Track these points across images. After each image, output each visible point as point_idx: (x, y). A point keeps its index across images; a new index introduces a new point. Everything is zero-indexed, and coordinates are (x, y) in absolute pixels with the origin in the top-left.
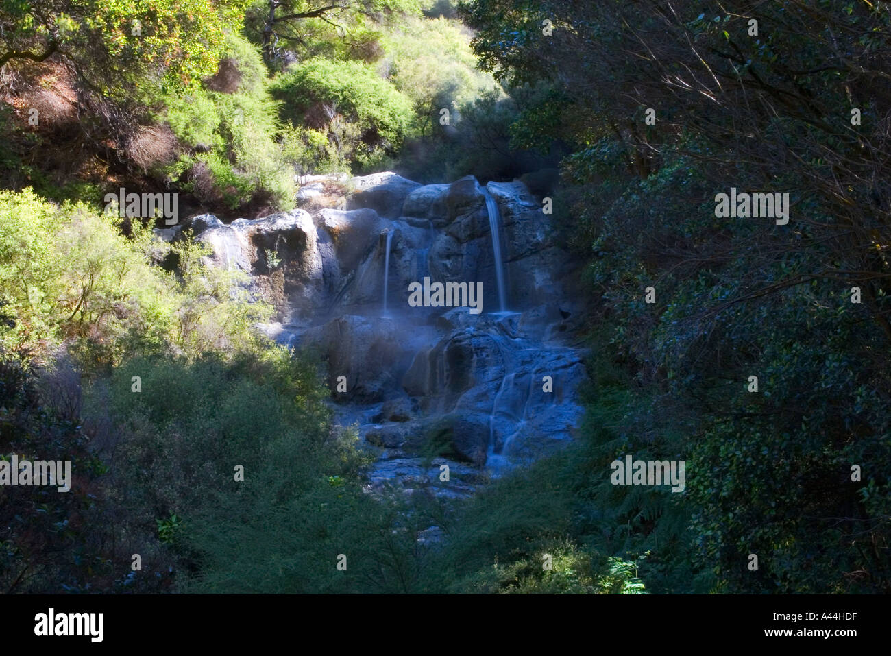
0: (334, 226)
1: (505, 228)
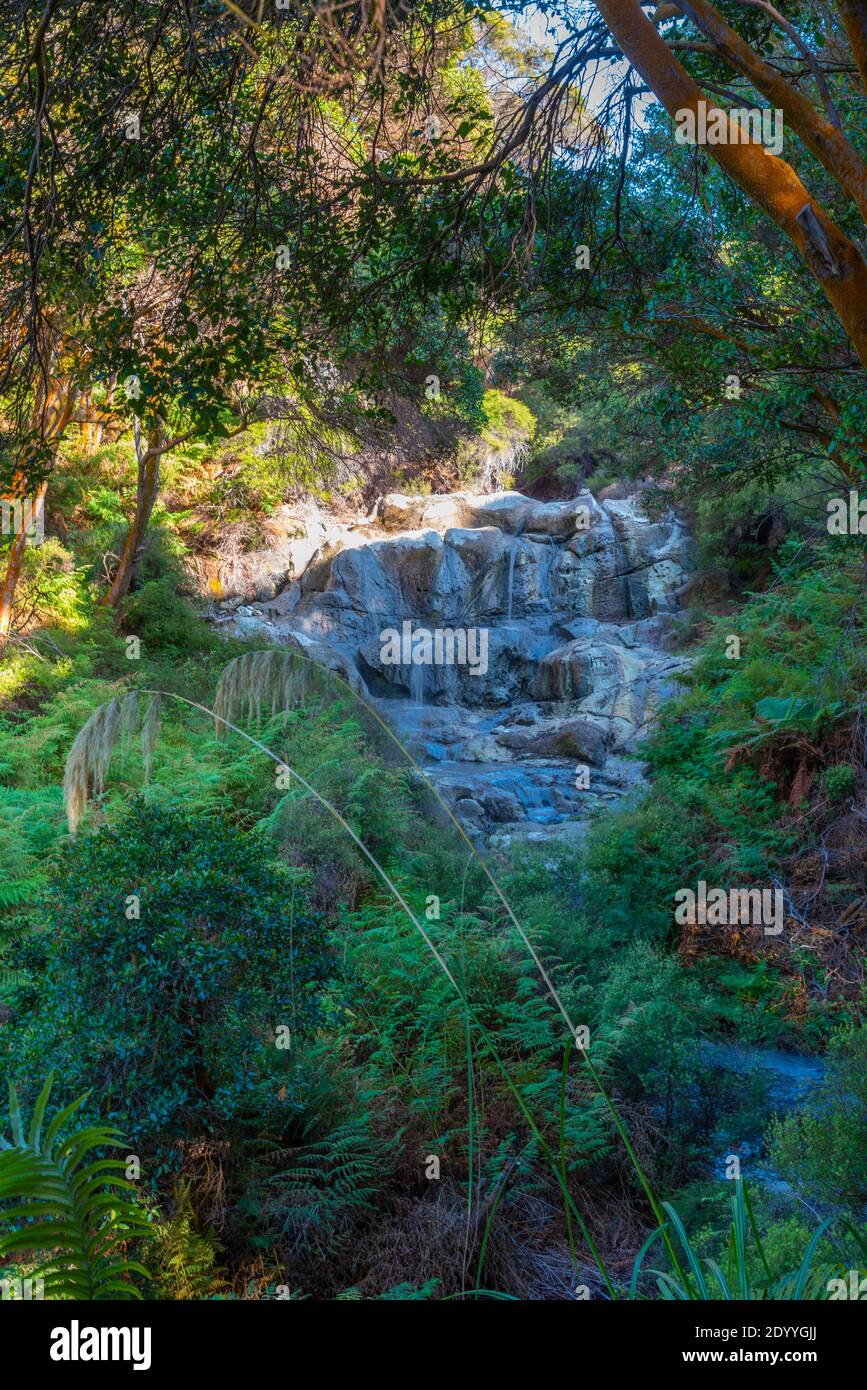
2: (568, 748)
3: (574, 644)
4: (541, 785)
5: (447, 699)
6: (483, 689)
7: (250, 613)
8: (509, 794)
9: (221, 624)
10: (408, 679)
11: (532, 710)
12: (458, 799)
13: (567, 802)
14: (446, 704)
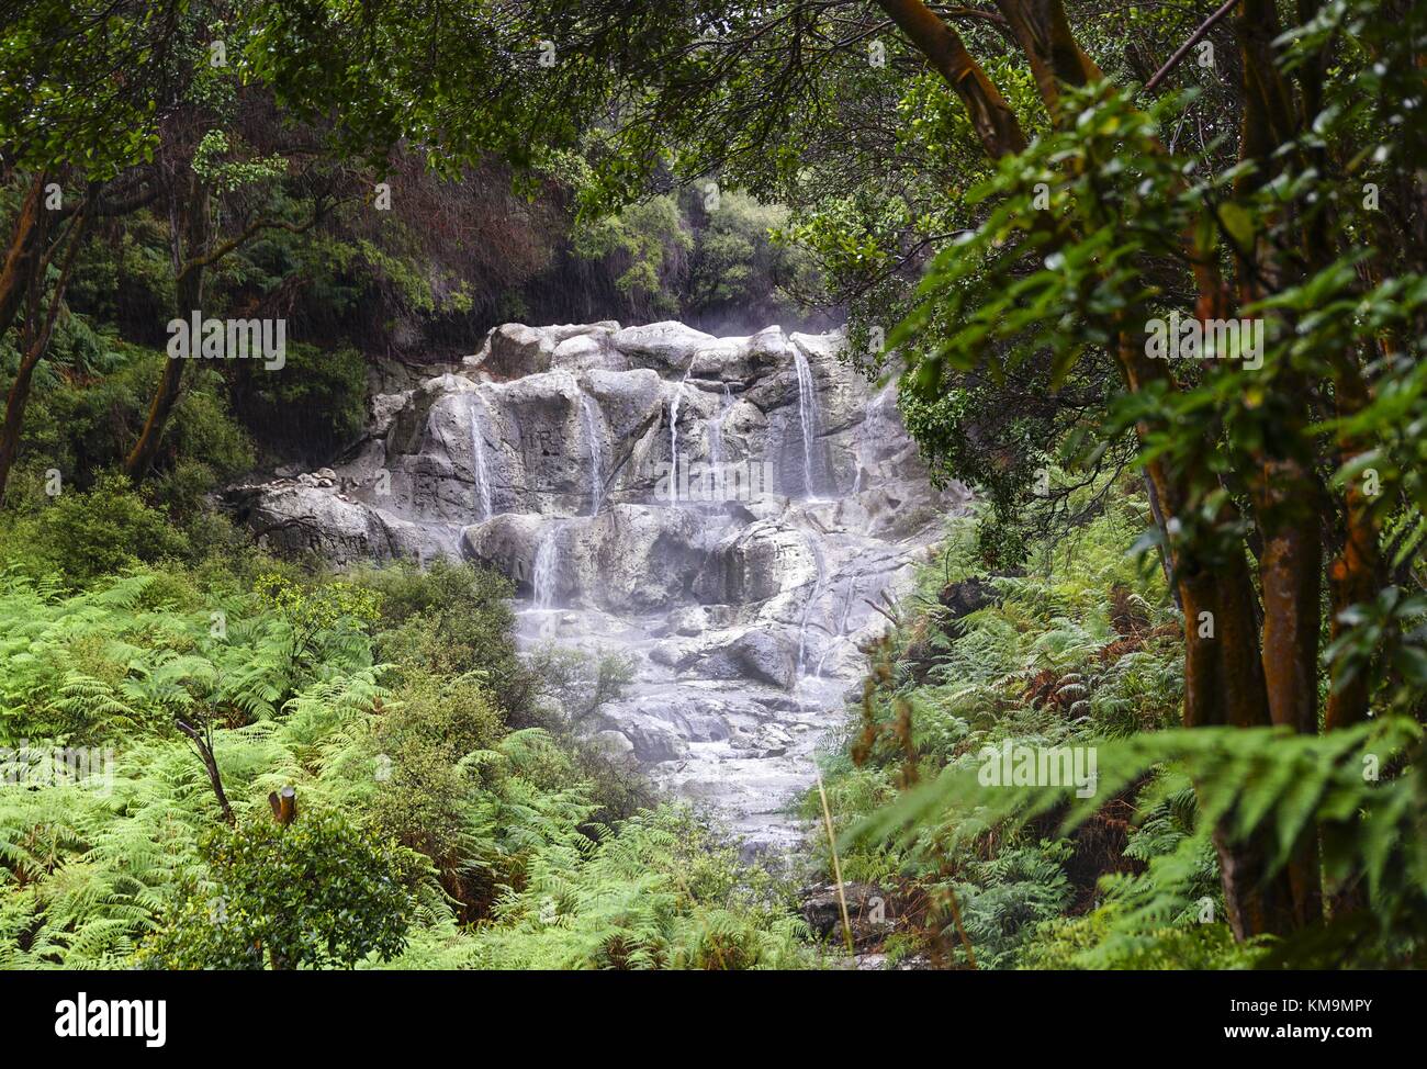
0: (605, 391)
1: (819, 394)
2: (743, 664)
3: (755, 526)
4: (709, 713)
5: (581, 599)
6: (632, 587)
7: (316, 482)
8: (668, 725)
9: (278, 497)
10: (531, 574)
11: (697, 615)
12: (599, 731)
13: (743, 734)
14: (581, 607)
